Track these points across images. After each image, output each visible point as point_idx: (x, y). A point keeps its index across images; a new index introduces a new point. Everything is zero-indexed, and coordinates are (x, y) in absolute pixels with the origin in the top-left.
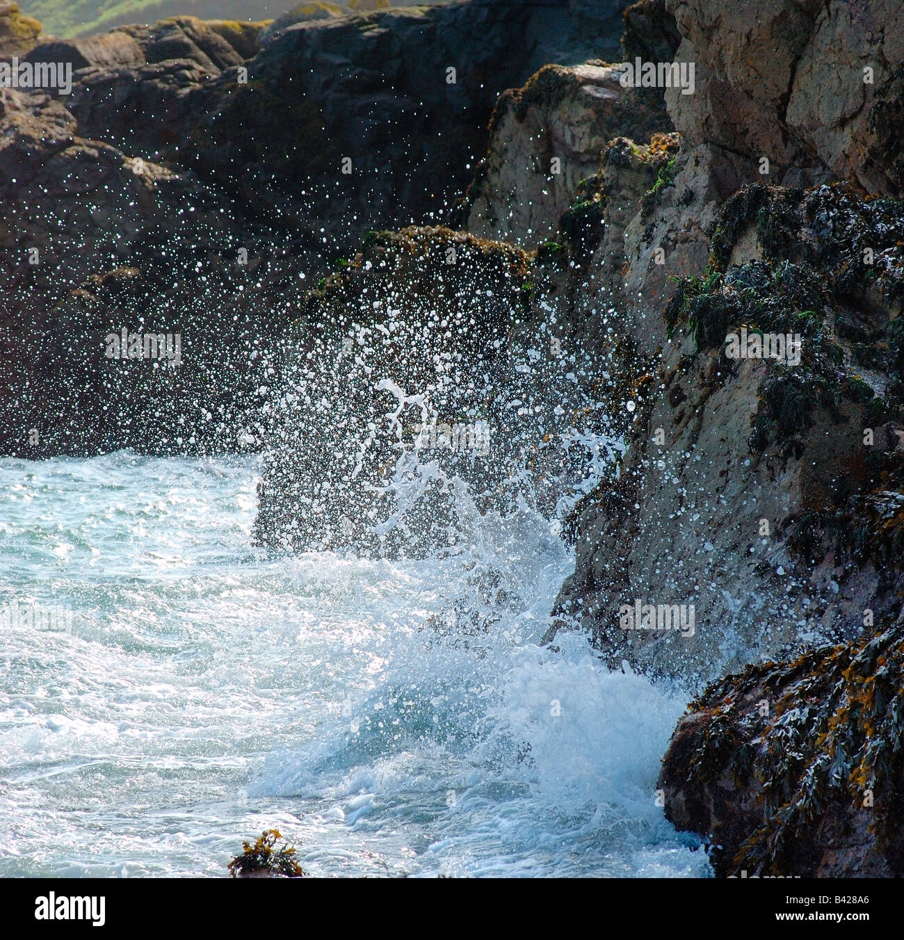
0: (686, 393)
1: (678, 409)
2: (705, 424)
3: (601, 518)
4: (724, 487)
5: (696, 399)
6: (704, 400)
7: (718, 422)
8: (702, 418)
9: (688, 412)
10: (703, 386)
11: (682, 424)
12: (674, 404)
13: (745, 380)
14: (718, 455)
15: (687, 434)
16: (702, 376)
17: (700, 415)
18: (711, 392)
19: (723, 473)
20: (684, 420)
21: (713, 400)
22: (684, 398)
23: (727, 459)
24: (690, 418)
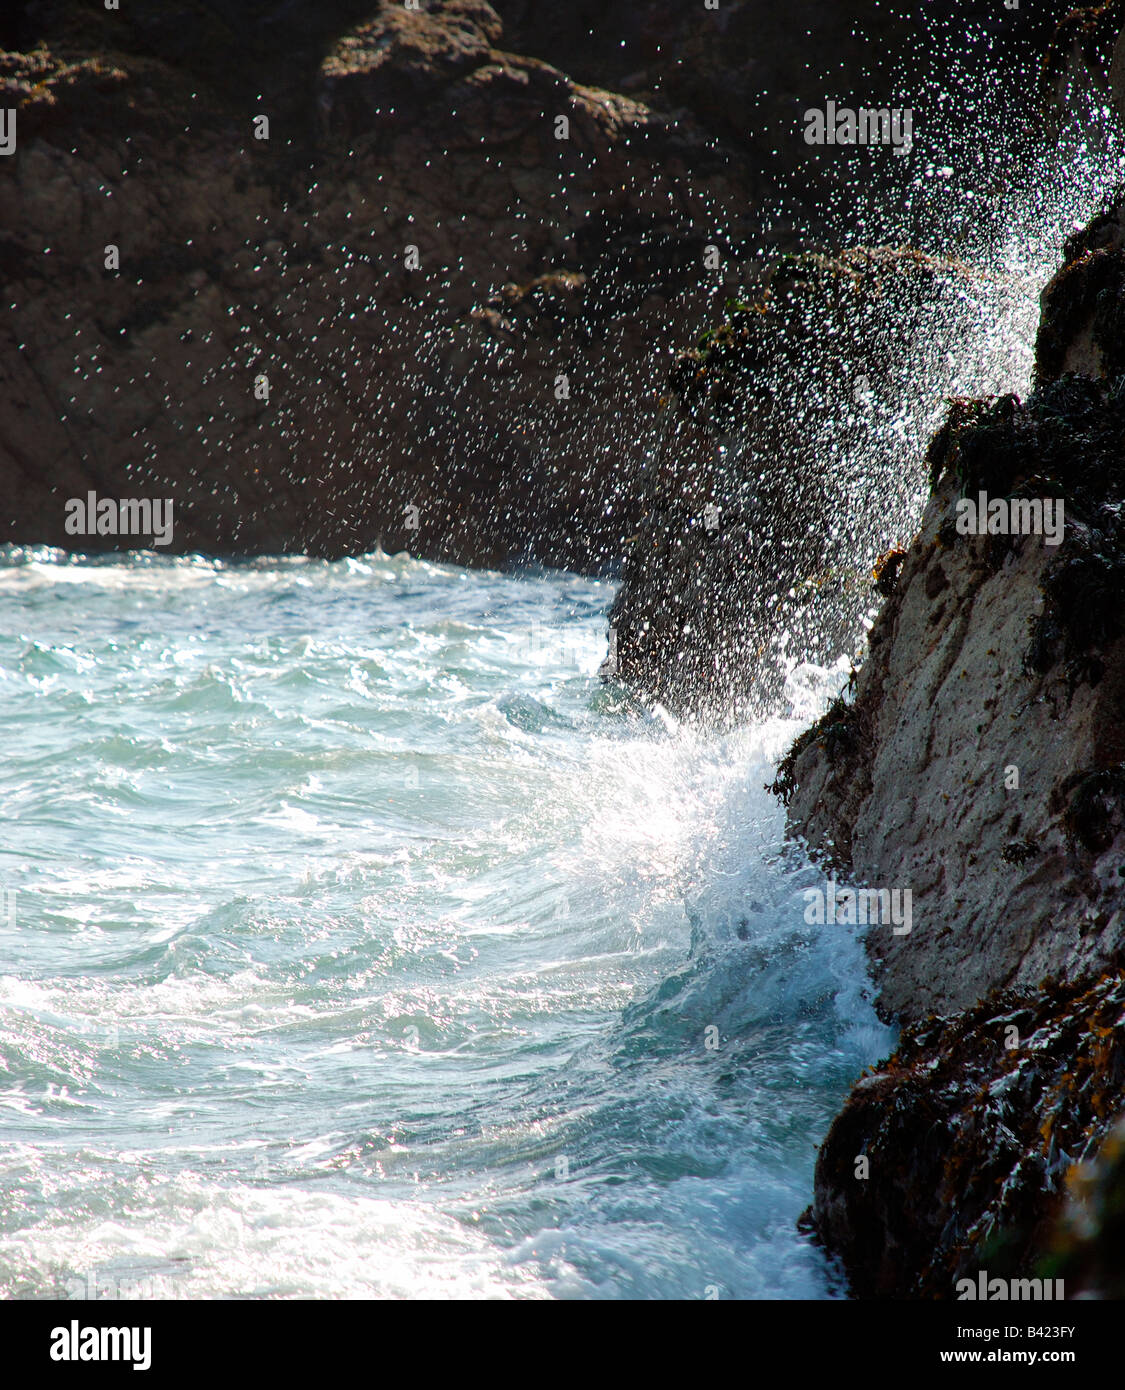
0: (949, 578)
1: (937, 602)
2: (972, 626)
3: (823, 765)
4: (989, 726)
5: (962, 589)
6: (973, 589)
7: (989, 624)
8: (969, 617)
9: (949, 608)
10: (973, 567)
11: (940, 626)
12: (932, 595)
13: (1030, 562)
14: (985, 675)
15: (946, 641)
16: (973, 553)
17: (967, 615)
18: (984, 579)
19: (989, 704)
20: (944, 620)
21: (986, 591)
22: (946, 585)
23: (995, 682)
24: (952, 616)
